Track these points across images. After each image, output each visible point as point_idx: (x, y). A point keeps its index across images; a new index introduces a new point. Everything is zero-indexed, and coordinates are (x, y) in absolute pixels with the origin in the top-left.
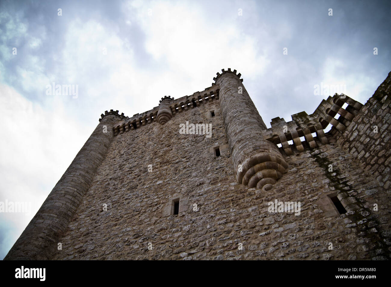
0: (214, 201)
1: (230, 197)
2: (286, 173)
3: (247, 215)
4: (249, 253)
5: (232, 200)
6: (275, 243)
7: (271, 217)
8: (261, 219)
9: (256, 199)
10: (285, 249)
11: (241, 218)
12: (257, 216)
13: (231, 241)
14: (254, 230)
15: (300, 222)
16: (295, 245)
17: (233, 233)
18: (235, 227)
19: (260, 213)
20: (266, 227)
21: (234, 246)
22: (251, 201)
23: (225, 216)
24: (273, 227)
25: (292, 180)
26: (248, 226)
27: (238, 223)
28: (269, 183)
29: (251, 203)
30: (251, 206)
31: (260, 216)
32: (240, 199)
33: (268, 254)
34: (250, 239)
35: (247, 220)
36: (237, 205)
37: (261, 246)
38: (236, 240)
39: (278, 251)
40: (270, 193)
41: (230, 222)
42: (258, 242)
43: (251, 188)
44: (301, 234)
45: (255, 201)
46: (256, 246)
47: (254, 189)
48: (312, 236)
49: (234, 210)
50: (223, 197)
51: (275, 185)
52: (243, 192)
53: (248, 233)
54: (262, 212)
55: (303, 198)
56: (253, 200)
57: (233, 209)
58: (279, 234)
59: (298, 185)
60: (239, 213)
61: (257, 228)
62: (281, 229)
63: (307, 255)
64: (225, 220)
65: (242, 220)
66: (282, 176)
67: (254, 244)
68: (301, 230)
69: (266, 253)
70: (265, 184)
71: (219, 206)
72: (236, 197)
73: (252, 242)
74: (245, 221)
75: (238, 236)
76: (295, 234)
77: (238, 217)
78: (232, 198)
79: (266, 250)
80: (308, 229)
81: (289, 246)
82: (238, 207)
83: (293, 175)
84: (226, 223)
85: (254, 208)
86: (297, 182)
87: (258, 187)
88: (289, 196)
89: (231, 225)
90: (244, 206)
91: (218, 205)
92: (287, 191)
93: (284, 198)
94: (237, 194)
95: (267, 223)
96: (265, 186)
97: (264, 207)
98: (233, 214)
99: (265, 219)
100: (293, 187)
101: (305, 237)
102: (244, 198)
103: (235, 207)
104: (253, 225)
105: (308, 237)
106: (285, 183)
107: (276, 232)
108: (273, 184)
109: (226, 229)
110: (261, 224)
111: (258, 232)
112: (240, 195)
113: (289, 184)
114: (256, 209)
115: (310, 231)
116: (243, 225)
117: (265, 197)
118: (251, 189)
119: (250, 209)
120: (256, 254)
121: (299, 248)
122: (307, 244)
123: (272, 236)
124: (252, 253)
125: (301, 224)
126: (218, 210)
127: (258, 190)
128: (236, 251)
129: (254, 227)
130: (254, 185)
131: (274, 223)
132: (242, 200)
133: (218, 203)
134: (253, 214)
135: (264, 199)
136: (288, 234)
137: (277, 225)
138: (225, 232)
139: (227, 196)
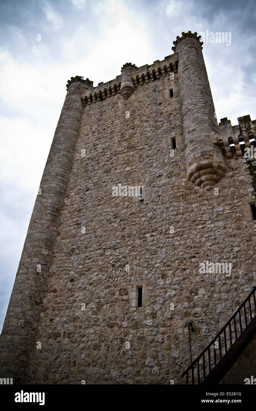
0: (169, 193)
1: (181, 192)
2: (224, 176)
3: (192, 211)
4: (190, 240)
5: (182, 195)
6: (207, 235)
7: (207, 215)
8: (201, 215)
9: (199, 197)
10: (213, 240)
11: (187, 212)
12: (198, 212)
13: (179, 230)
14: (195, 223)
15: (225, 222)
16: (219, 239)
17: (180, 223)
18: (183, 219)
19: (200, 210)
20: (203, 222)
21: (181, 234)
22: (195, 198)
23: (176, 209)
24: (207, 223)
25: (227, 184)
26: (191, 219)
27: (184, 216)
28: (210, 185)
29: (195, 200)
30: (195, 203)
31: (200, 212)
32: (188, 195)
33: (201, 242)
34: (191, 230)
35: (191, 215)
36: (186, 200)
37: (198, 236)
38: (182, 229)
39: (208, 241)
40: (209, 194)
41: (180, 214)
42: (196, 233)
43: (197, 186)
44: (224, 231)
45: (198, 198)
46: (195, 236)
47: (199, 187)
48: (231, 234)
49: (183, 205)
50: (176, 191)
51: (214, 186)
52: (190, 189)
53: (191, 225)
54: (202, 209)
55: (232, 202)
56: (197, 198)
57: (182, 204)
58: (210, 229)
59: (231, 189)
60: (186, 208)
61: (197, 222)
62: (212, 225)
63: (225, 247)
64: (176, 212)
65: (187, 214)
66: (221, 179)
67: (194, 234)
68: (225, 228)
69: (200, 242)
70: (207, 186)
71: (173, 199)
72: (185, 193)
73: (193, 232)
74: (189, 215)
75: (184, 227)
76: (220, 231)
77: (185, 210)
78: (182, 193)
79: (201, 239)
80: (229, 228)
81: (215, 239)
82: (186, 202)
83: (229, 180)
84: (177, 215)
85: (197, 205)
86: (230, 187)
87: (202, 186)
88: (222, 198)
89: (180, 216)
90: (190, 202)
91: (172, 198)
92: (221, 194)
93: (218, 200)
94: (186, 190)
95: (204, 219)
96: (207, 187)
97: (204, 205)
98: (182, 208)
99: (203, 215)
100: (226, 191)
101: (227, 234)
102: (190, 195)
103: (184, 202)
104: (195, 219)
105: (229, 234)
106: (221, 187)
107: (209, 227)
108: (212, 186)
109: (176, 220)
110: (200, 219)
111: (197, 225)
112: (188, 192)
113: (224, 188)
114: (198, 206)
115: (230, 230)
116: (188, 218)
117: (206, 197)
118: (197, 187)
119: (194, 206)
120: (194, 242)
121: (221, 241)
122: (226, 239)
123: (206, 229)
124: (192, 241)
125: (226, 223)
126: (172, 202)
127: (201, 189)
128: (182, 237)
129: (195, 221)
130: (199, 185)
131: (209, 220)
132: (189, 197)
133: (172, 196)
134: (196, 210)
135: (204, 198)
136: (216, 230)
137: (210, 222)
138: (176, 222)
139: (179, 190)
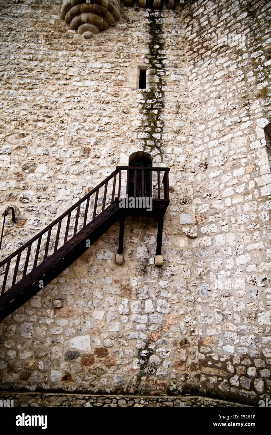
0: (27, 29)
1: (46, 31)
2: (114, 26)
3: (55, 59)
4: (41, 97)
5: (47, 36)
6: (69, 95)
7: (77, 69)
8: (67, 68)
9: (71, 44)
10: (75, 103)
11: (48, 60)
12: (64, 63)
13: (29, 81)
14: (56, 76)
15: (100, 83)
16: (85, 103)
17: (34, 72)
18: (39, 67)
19: (68, 61)
20: (68, 77)
21: (30, 86)
22: (65, 45)
23: (33, 52)
24: (74, 80)
25: (115, 37)
26: (51, 70)
27: (42, 64)
28: (91, 31)
29: (65, 47)
30: (63, 50)
31: (67, 64)
32: (55, 38)
33: (58, 103)
34: (49, 84)
35: (53, 64)
36: (50, 44)
37: (55, 94)
38: (34, 81)
39: (68, 103)
40: (87, 43)
41: (35, 60)
42: (54, 89)
43: (72, 29)
44: (95, 94)
45: (69, 45)
46: (50, 93)
47: (74, 32)
48: (103, 99)
49: (44, 49)
50: (39, 29)
51: (97, 35)
52: (61, 31)
53: (49, 77)
54: (70, 60)
55: (116, 60)
56: (67, 44)
57: (44, 47)
58: (76, 88)
59: (119, 44)
60: (48, 54)
61: (59, 75)
62: (80, 84)
63: (90, 115)
64: (32, 56)
65: (48, 62)
66: (108, 29)
67: (50, 90)
68: (97, 90)
69: (56, 102)
70: (86, 31)
71: (31, 39)
72: (52, 35)
73: (48, 88)
74: (50, 64)
75: (38, 78)
76: (89, 93)
77: (45, 57)
78: (48, 33)
79: (58, 99)
80: (103, 92)
81: (79, 102)
82: (50, 46)
83: (119, 32)
84: (31, 60)
85: (65, 53)
86: (119, 41)
87: (79, 31)
88: (103, 53)
89: (35, 63)
90: (56, 47)
91: (31, 36)
92: (104, 47)
93: (98, 53)
94: (55, 31)
95: (71, 73)
96: (86, 32)
97: (75, 56)
98: (42, 52)
99: (70, 68)
100: (112, 45)
101: (97, 99)
102: (60, 38)
103: (47, 46)
104: (57, 71)
105: (100, 99)
106: (107, 38)
107: (74, 86)
108: (94, 34)
109: (29, 67)
110: (64, 72)
111: (59, 79)
112: (57, 34)
113: (110, 40)
114: (66, 55)
115: (104, 95)
116: (47, 68)
117: (81, 45)
118: (71, 31)
119: (60, 53)
120: (47, 100)
121: (86, 106)
122: (95, 105)
123: (69, 88)
124: (45, 98)
125: (100, 85)
126: (28, 42)
127: (77, 35)
128: (31, 91)
129: (57, 74)
130: (75, 28)
131: (77, 76)
132: (56, 40)
133: (31, 34)
134: (61, 59)
135: (78, 46)
136: (83, 90)
137: (78, 79)
138: (27, 69)
139: (44, 29)
